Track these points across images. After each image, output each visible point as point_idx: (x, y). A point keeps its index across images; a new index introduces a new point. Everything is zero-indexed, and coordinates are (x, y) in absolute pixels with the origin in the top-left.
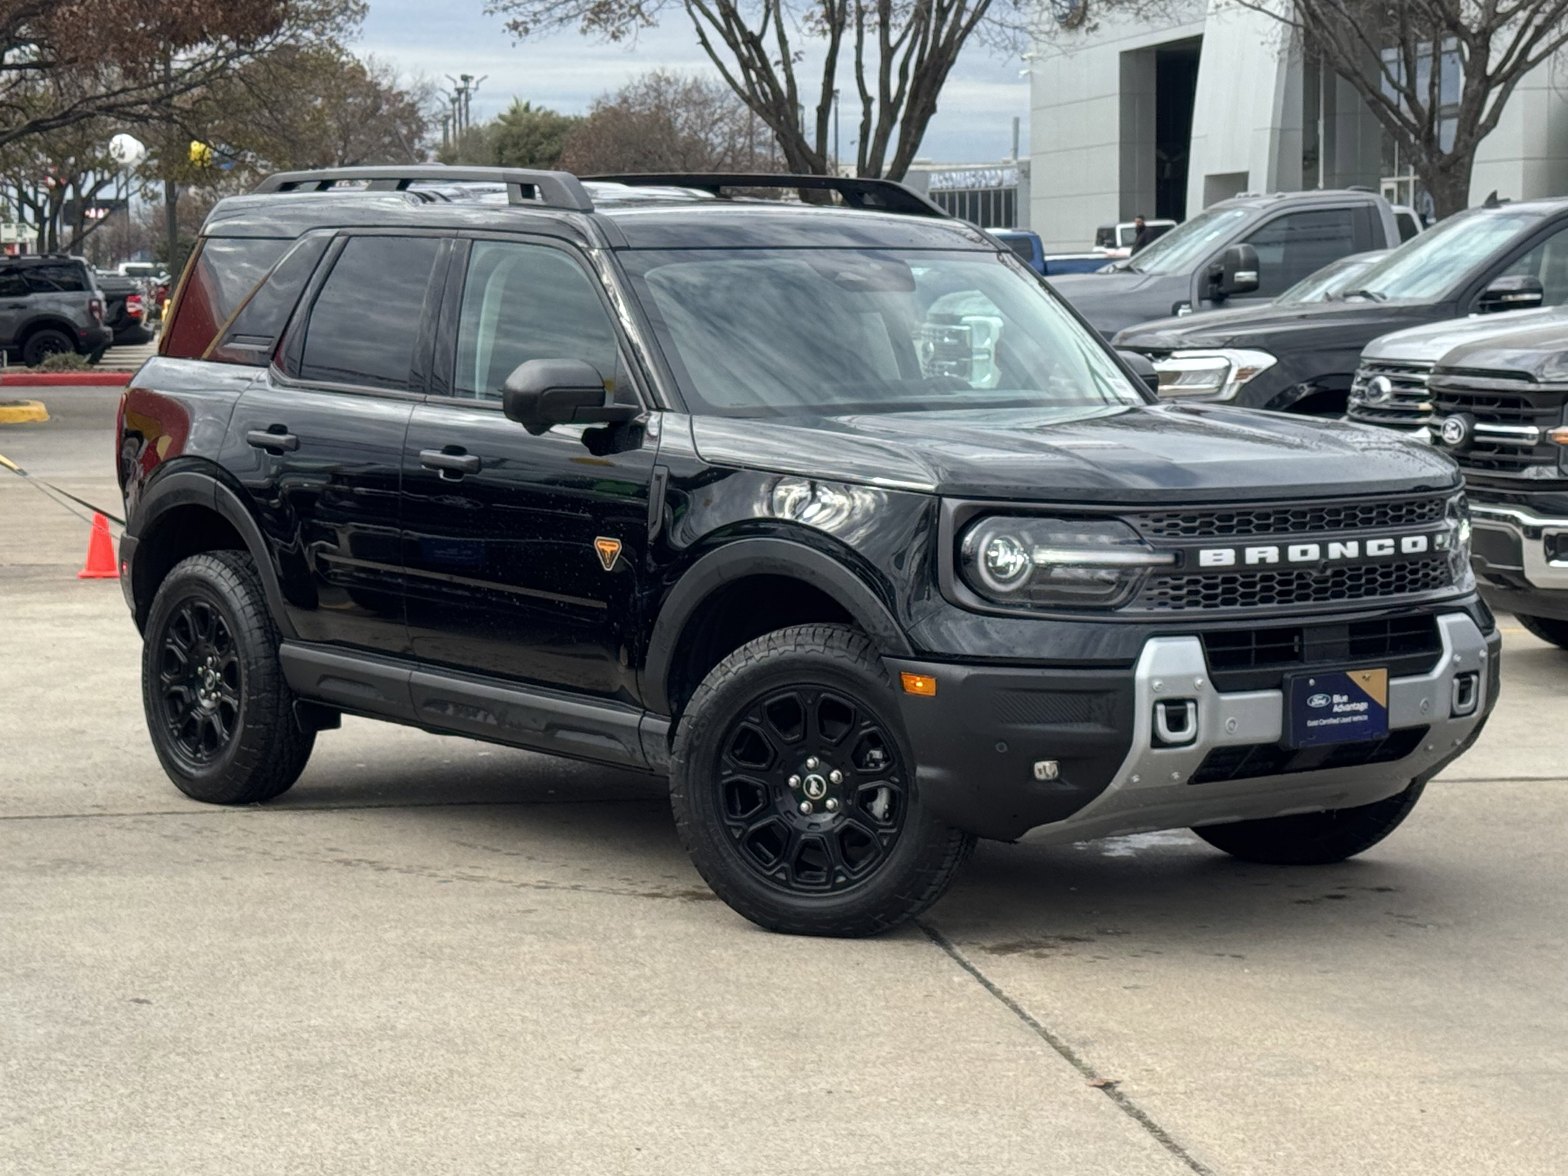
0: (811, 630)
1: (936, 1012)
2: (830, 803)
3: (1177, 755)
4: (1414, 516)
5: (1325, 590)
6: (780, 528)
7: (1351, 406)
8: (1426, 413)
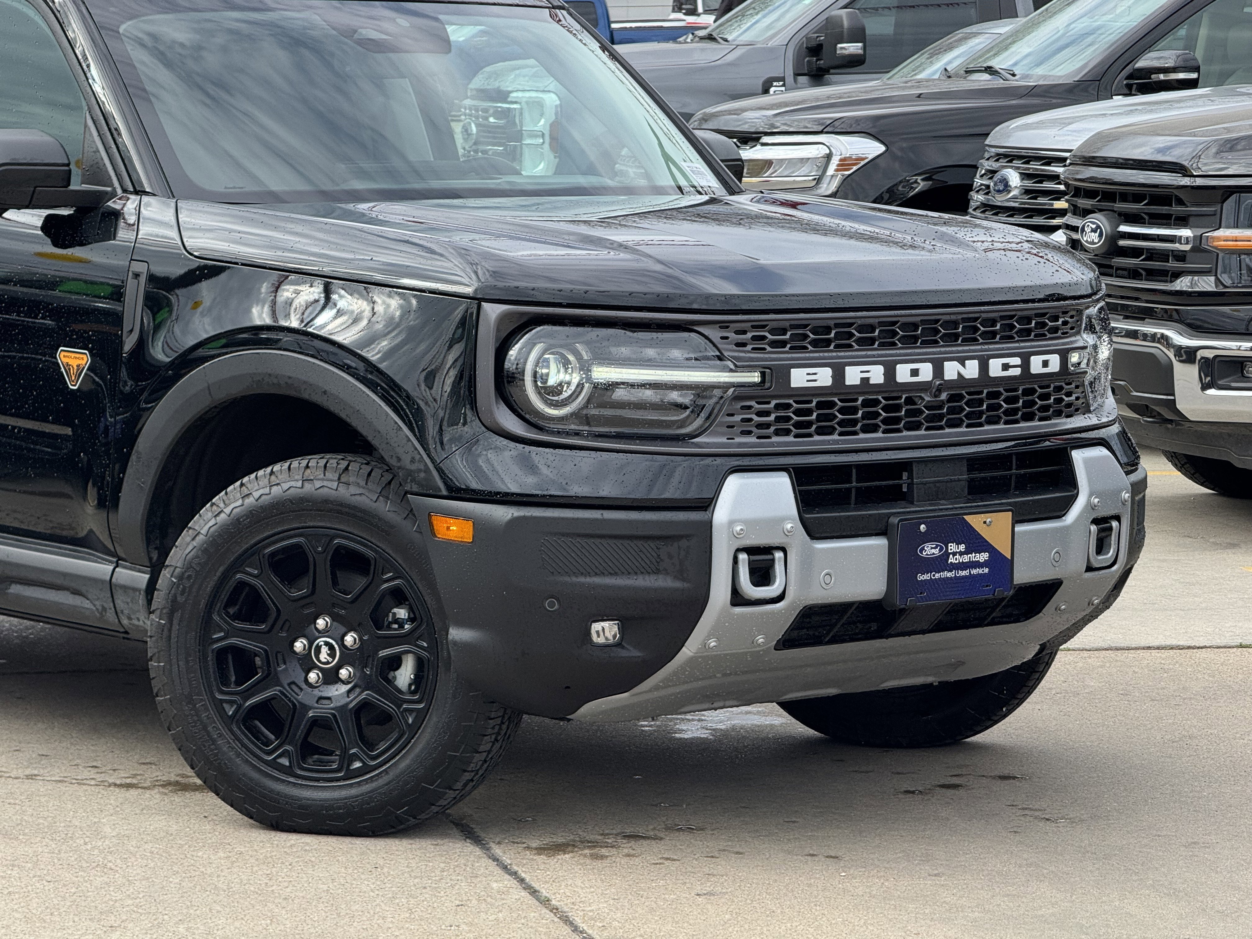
0: (322, 462)
1: (471, 924)
2: (344, 673)
3: (762, 614)
4: (1045, 331)
5: (940, 417)
6: (286, 338)
7: (973, 204)
8: (1062, 213)
